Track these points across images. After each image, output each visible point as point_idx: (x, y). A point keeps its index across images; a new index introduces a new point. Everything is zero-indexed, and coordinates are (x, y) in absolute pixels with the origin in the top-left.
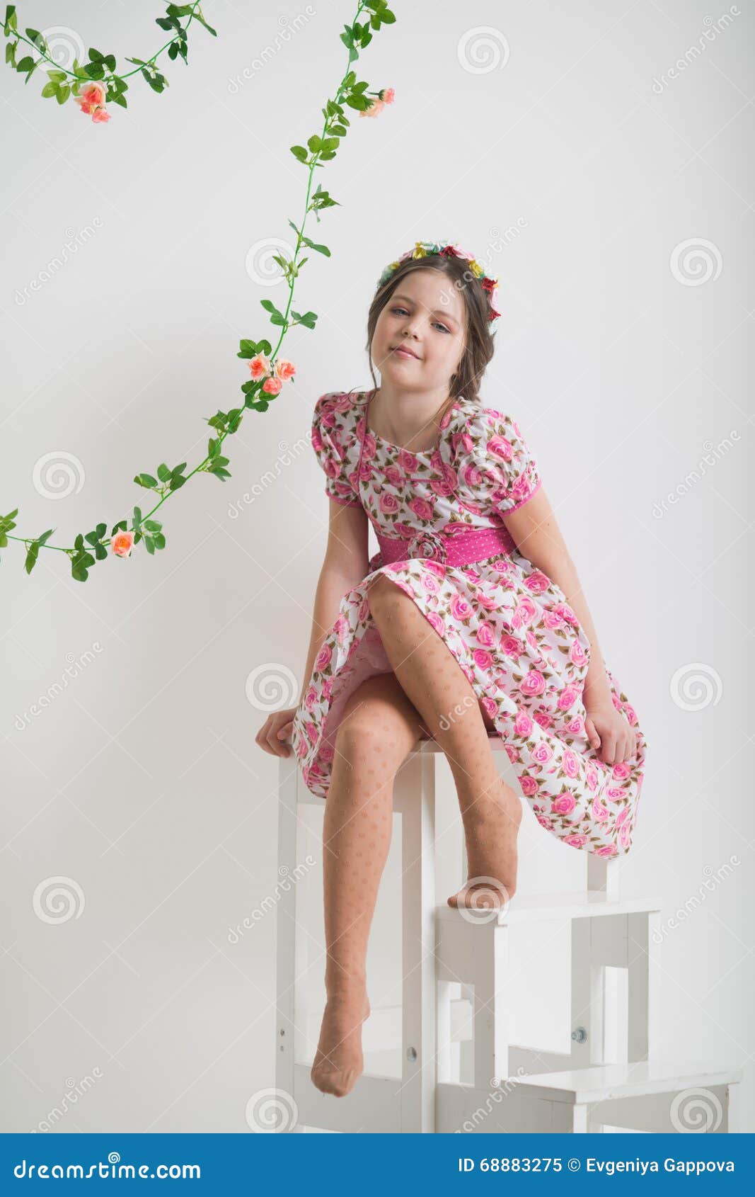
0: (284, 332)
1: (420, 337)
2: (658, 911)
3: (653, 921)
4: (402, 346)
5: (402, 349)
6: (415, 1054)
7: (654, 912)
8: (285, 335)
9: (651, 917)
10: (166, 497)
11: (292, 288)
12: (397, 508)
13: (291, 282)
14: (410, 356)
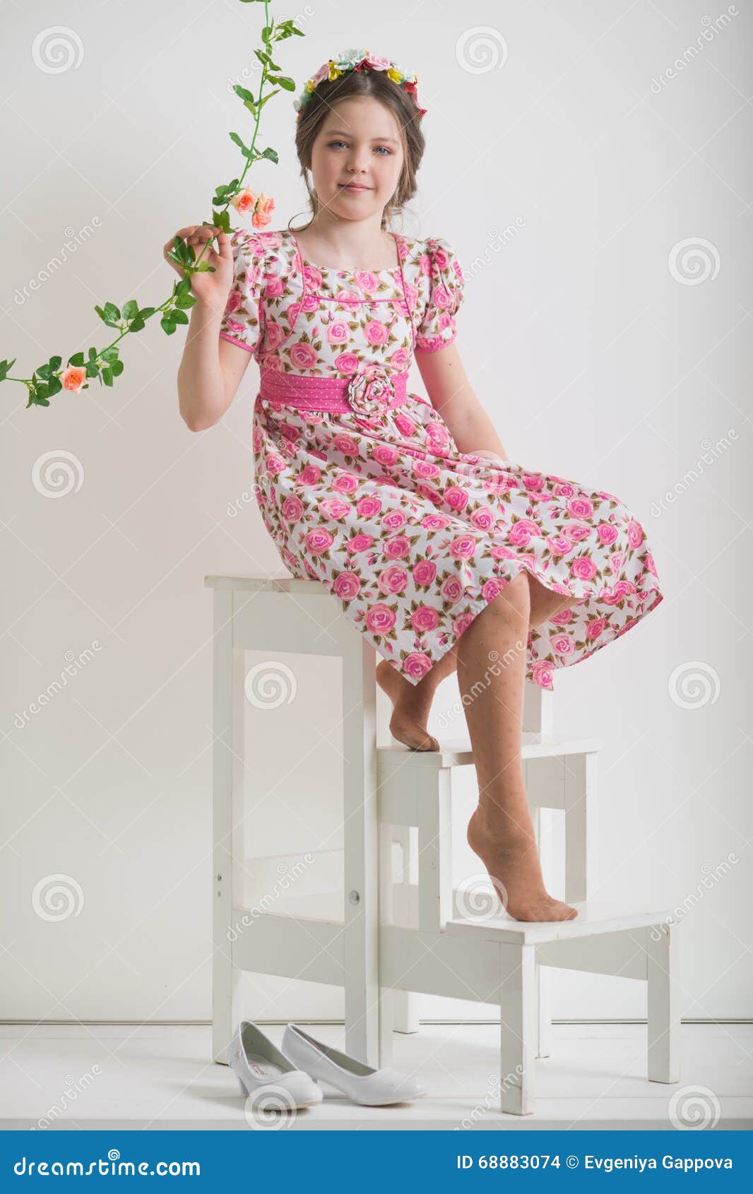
0: (247, 167)
1: (367, 170)
2: (595, 752)
3: (590, 760)
4: (352, 183)
5: (352, 185)
6: (358, 898)
7: (590, 753)
8: (248, 169)
9: (588, 757)
10: (125, 333)
11: (257, 121)
12: (346, 338)
13: (257, 116)
14: (361, 190)
